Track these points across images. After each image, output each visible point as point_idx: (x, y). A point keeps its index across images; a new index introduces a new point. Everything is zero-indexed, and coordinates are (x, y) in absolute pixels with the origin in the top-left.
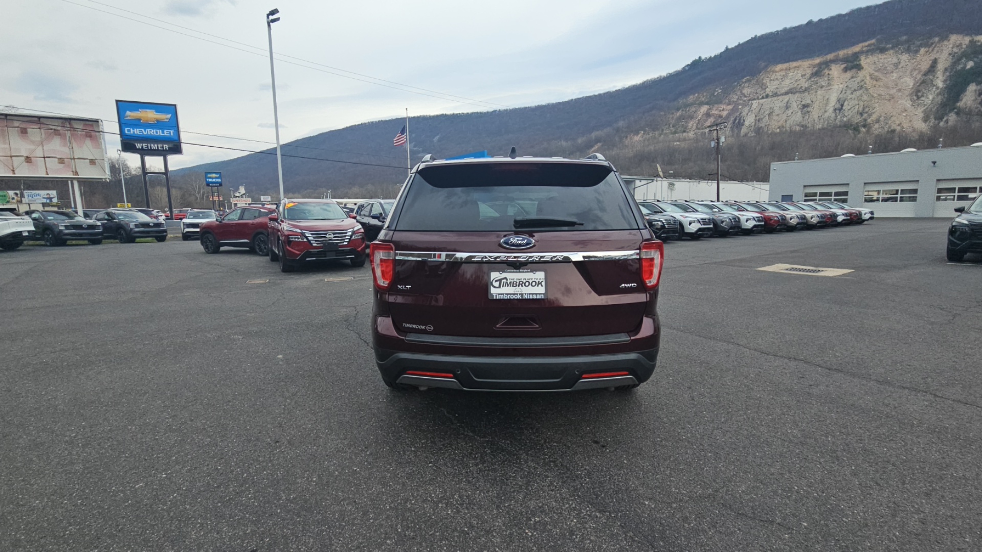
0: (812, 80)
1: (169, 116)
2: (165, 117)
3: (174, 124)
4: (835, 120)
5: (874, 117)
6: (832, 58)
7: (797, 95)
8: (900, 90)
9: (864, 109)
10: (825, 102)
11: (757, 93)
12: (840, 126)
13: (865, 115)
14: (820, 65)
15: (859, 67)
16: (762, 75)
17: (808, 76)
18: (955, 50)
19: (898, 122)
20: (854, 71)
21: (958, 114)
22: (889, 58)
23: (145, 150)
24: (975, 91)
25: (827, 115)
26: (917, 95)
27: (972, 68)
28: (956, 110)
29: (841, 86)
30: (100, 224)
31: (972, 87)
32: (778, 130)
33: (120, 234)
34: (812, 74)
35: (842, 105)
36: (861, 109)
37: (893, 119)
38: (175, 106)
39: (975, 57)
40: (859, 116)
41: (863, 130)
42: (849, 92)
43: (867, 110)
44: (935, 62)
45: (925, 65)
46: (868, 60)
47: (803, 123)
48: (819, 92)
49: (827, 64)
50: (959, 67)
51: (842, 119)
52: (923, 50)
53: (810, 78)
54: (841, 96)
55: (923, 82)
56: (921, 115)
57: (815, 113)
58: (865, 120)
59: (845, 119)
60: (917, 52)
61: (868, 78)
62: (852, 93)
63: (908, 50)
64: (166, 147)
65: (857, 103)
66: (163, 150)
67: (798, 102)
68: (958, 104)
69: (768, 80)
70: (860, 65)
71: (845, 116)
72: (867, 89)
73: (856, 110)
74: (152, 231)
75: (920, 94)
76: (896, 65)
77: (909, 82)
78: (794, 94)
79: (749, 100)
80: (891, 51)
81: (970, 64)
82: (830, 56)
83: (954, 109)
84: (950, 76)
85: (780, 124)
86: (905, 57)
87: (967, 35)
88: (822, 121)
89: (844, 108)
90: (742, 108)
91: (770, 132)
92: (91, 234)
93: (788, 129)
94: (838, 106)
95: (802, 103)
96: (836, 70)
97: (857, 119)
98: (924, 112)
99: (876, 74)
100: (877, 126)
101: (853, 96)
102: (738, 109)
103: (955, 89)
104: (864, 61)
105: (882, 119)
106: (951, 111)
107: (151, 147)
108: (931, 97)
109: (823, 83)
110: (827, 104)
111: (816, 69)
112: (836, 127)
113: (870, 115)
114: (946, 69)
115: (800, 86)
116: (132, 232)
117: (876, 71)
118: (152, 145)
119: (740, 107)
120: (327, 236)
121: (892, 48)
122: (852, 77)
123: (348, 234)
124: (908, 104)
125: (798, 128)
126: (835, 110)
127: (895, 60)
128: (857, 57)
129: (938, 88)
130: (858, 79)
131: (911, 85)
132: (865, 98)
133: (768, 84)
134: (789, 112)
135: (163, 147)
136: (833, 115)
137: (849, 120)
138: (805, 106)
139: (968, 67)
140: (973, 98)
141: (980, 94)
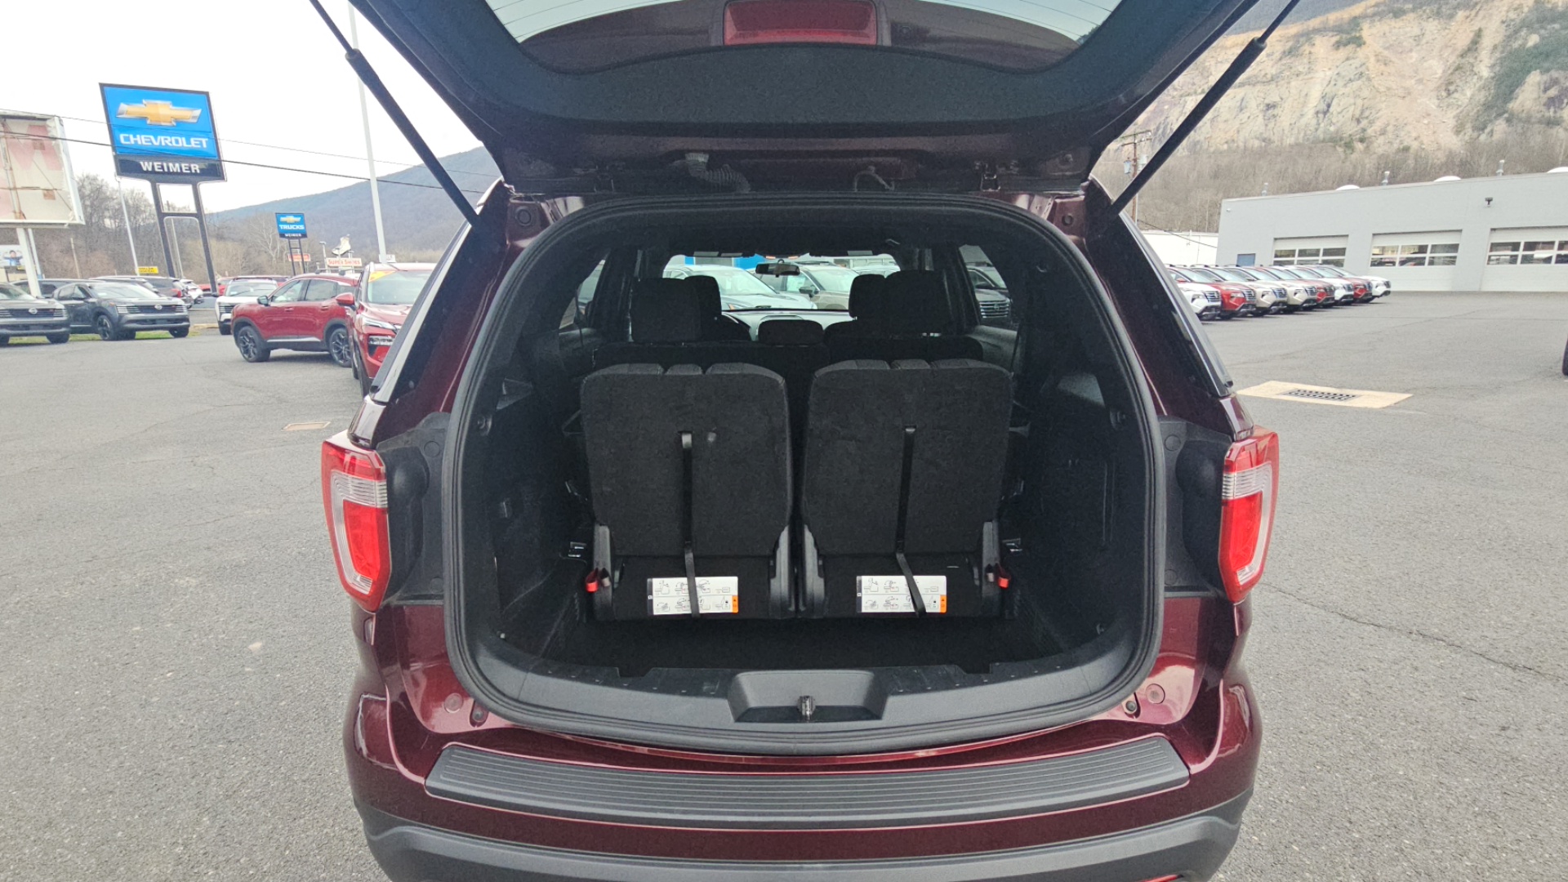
0: (1284, 62)
1: (197, 112)
2: (191, 114)
3: (208, 126)
4: (1317, 130)
5: (1378, 126)
6: (1317, 27)
7: (1259, 87)
8: (1420, 81)
9: (1362, 112)
10: (1302, 100)
11: (1194, 84)
12: (1324, 141)
13: (1364, 123)
14: (1297, 36)
15: (1359, 42)
17: (1277, 55)
18: (1512, 15)
19: (1414, 135)
20: (1351, 47)
21: (1508, 120)
22: (1407, 27)
23: (159, 173)
24: (1539, 83)
25: (1303, 121)
26: (1447, 90)
27: (1535, 47)
28: (1506, 115)
29: (1329, 73)
30: (63, 307)
31: (1535, 78)
32: (1225, 147)
33: (101, 324)
34: (1284, 52)
35: (1329, 106)
36: (1357, 113)
37: (1409, 128)
38: (207, 94)
39: (1542, 27)
40: (1354, 124)
41: (1359, 146)
42: (1340, 83)
43: (1367, 113)
44: (1479, 34)
45: (1463, 41)
46: (1374, 31)
47: (1265, 136)
48: (1293, 83)
49: (1308, 36)
50: (1516, 45)
51: (1328, 128)
52: (1461, 14)
53: (1280, 59)
54: (1328, 90)
55: (1458, 68)
56: (1452, 123)
57: (1285, 118)
58: (1364, 130)
59: (1332, 129)
60: (1451, 17)
61: (1372, 60)
62: (1345, 85)
63: (1438, 14)
64: (196, 167)
65: (1352, 101)
66: (191, 174)
67: (1260, 100)
68: (1510, 105)
69: (1213, 63)
70: (1360, 38)
71: (1331, 123)
72: (1369, 79)
73: (1350, 113)
74: (161, 319)
75: (1452, 88)
76: (1417, 39)
77: (1436, 68)
78: (1254, 85)
79: (1181, 96)
80: (1411, 16)
81: (1533, 40)
82: (1315, 23)
83: (1505, 112)
84: (1501, 58)
85: (1228, 136)
86: (1432, 26)
88: (1295, 131)
89: (1331, 109)
90: (1170, 108)
91: (1212, 150)
92: (46, 326)
93: (1241, 144)
94: (1323, 107)
95: (1267, 101)
96: (1322, 46)
97: (1351, 129)
98: (1457, 117)
99: (1386, 53)
100: (1381, 140)
101: (1347, 90)
102: (1162, 111)
103: (1507, 82)
104: (1367, 31)
105: (1391, 128)
106: (1499, 115)
107: (168, 168)
108: (1469, 93)
109: (1300, 69)
110: (1304, 104)
111: (1290, 44)
112: (1316, 141)
113: (1371, 123)
114: (1495, 47)
115: (1263, 73)
116: (123, 321)
117: (1387, 48)
118: (171, 165)
119: (1166, 107)
121: (1413, 10)
122: (1348, 59)
124: (1432, 104)
125: (1257, 143)
126: (1317, 113)
127: (1416, 31)
128: (1358, 25)
129: (1480, 78)
130: (1356, 63)
131: (1440, 72)
132: (1366, 93)
133: (1213, 69)
134: (1244, 116)
135: (190, 169)
136: (1314, 122)
137: (1337, 132)
138: (1269, 107)
139: (1530, 44)
140: (1535, 95)
141: (1546, 90)
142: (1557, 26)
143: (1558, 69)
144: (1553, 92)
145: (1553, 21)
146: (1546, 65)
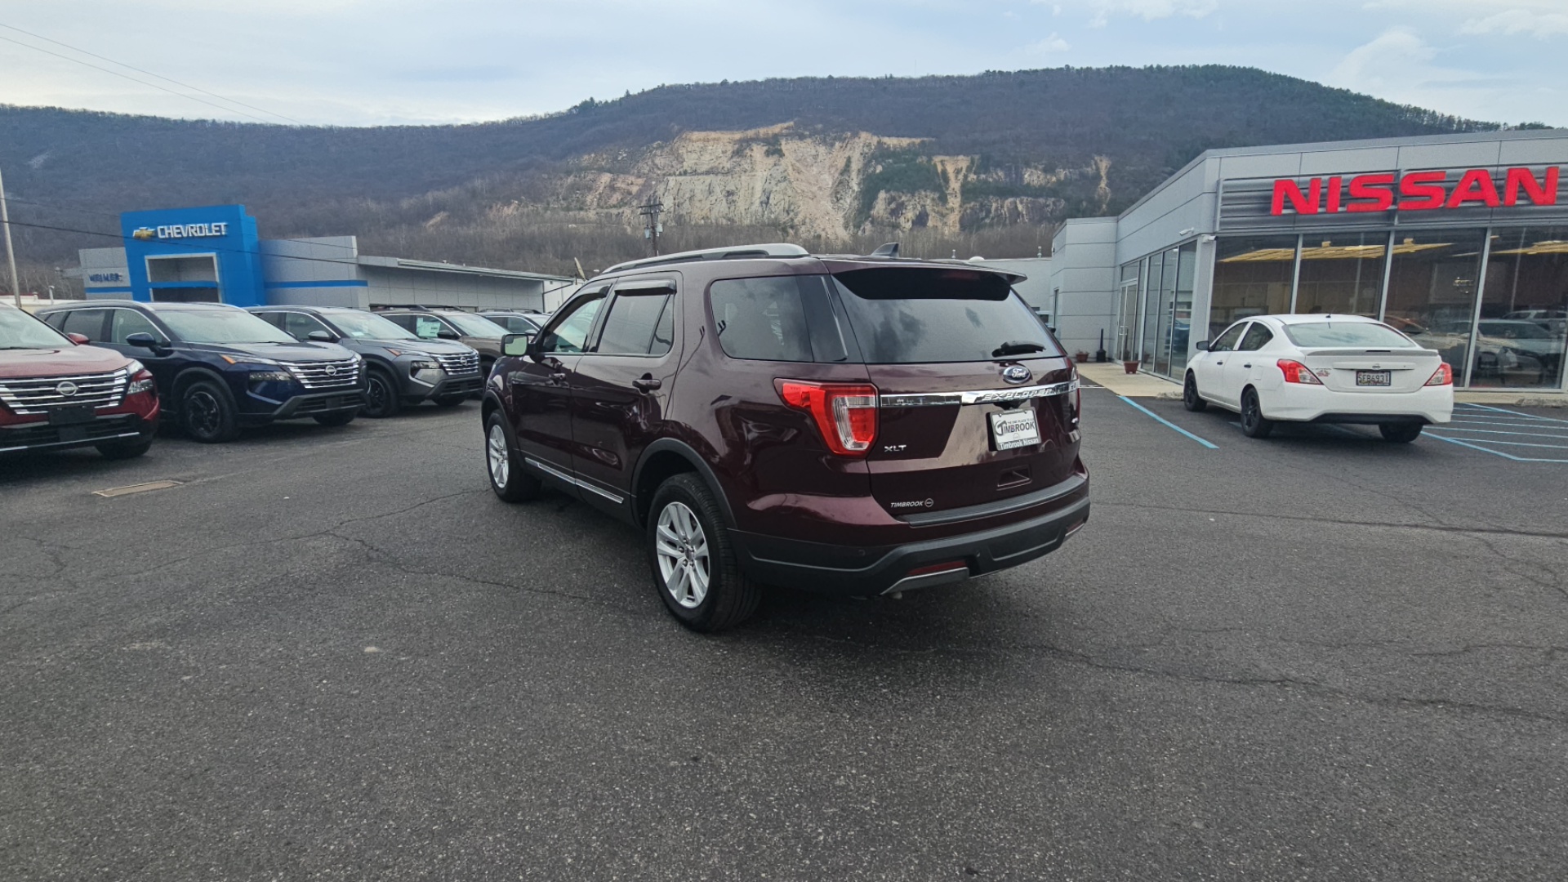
0: (734, 159)
4: (763, 216)
5: (800, 217)
6: (753, 136)
7: (720, 177)
8: (820, 189)
9: (789, 207)
10: (750, 191)
11: (672, 167)
12: (768, 225)
13: (792, 214)
14: (741, 141)
15: (781, 154)
16: (677, 143)
17: (729, 153)
18: (866, 150)
19: (822, 227)
20: (776, 156)
21: (872, 222)
22: (807, 148)
24: (885, 199)
25: (754, 208)
26: (836, 197)
27: (881, 173)
28: (870, 219)
29: (765, 173)
31: (883, 195)
32: (703, 222)
34: (733, 152)
35: (768, 198)
36: (787, 206)
37: (818, 222)
39: (883, 161)
40: (785, 214)
41: (791, 231)
42: (773, 182)
43: (792, 207)
44: (849, 160)
45: (841, 164)
46: (788, 146)
47: (730, 216)
48: (743, 178)
49: (746, 143)
50: (871, 170)
51: (769, 216)
52: (838, 144)
53: (732, 157)
54: (766, 186)
55: (841, 182)
56: (842, 221)
57: (741, 205)
58: (792, 220)
59: (773, 216)
60: (832, 145)
61: (790, 168)
62: (776, 184)
63: (824, 142)
65: (782, 197)
67: (722, 188)
68: (872, 212)
69: (685, 151)
70: (781, 150)
71: (772, 212)
72: (790, 182)
73: (781, 207)
75: (839, 196)
76: (815, 157)
77: (828, 180)
78: (717, 175)
79: (664, 175)
80: (809, 140)
81: (879, 169)
82: (751, 133)
83: (870, 216)
84: (863, 179)
85: (704, 213)
86: (822, 149)
87: (874, 134)
88: (749, 216)
89: (770, 201)
90: (656, 185)
91: (693, 223)
93: (714, 221)
94: (764, 198)
95: (727, 189)
96: (758, 151)
97: (784, 218)
98: (844, 217)
99: (798, 164)
100: (803, 228)
101: (778, 188)
102: (651, 185)
103: (867, 197)
104: (785, 146)
105: (807, 220)
106: (866, 219)
108: (848, 201)
109: (746, 166)
110: (752, 195)
111: (737, 146)
112: (764, 225)
113: (796, 215)
114: (859, 171)
115: (721, 166)
117: (797, 161)
119: (654, 183)
120: (59, 389)
121: (810, 136)
122: (775, 165)
123: (116, 382)
124: (829, 206)
125: (724, 222)
126: (761, 203)
127: (814, 152)
128: (778, 141)
129: (853, 191)
130: (781, 168)
131: (831, 183)
132: (789, 192)
133: (685, 156)
134: (713, 198)
136: (760, 209)
137: (776, 218)
138: (730, 193)
139: (878, 171)
140: (884, 207)
141: (889, 204)
142: (891, 161)
143: (894, 190)
144: (893, 206)
145: (889, 158)
146: (888, 187)
